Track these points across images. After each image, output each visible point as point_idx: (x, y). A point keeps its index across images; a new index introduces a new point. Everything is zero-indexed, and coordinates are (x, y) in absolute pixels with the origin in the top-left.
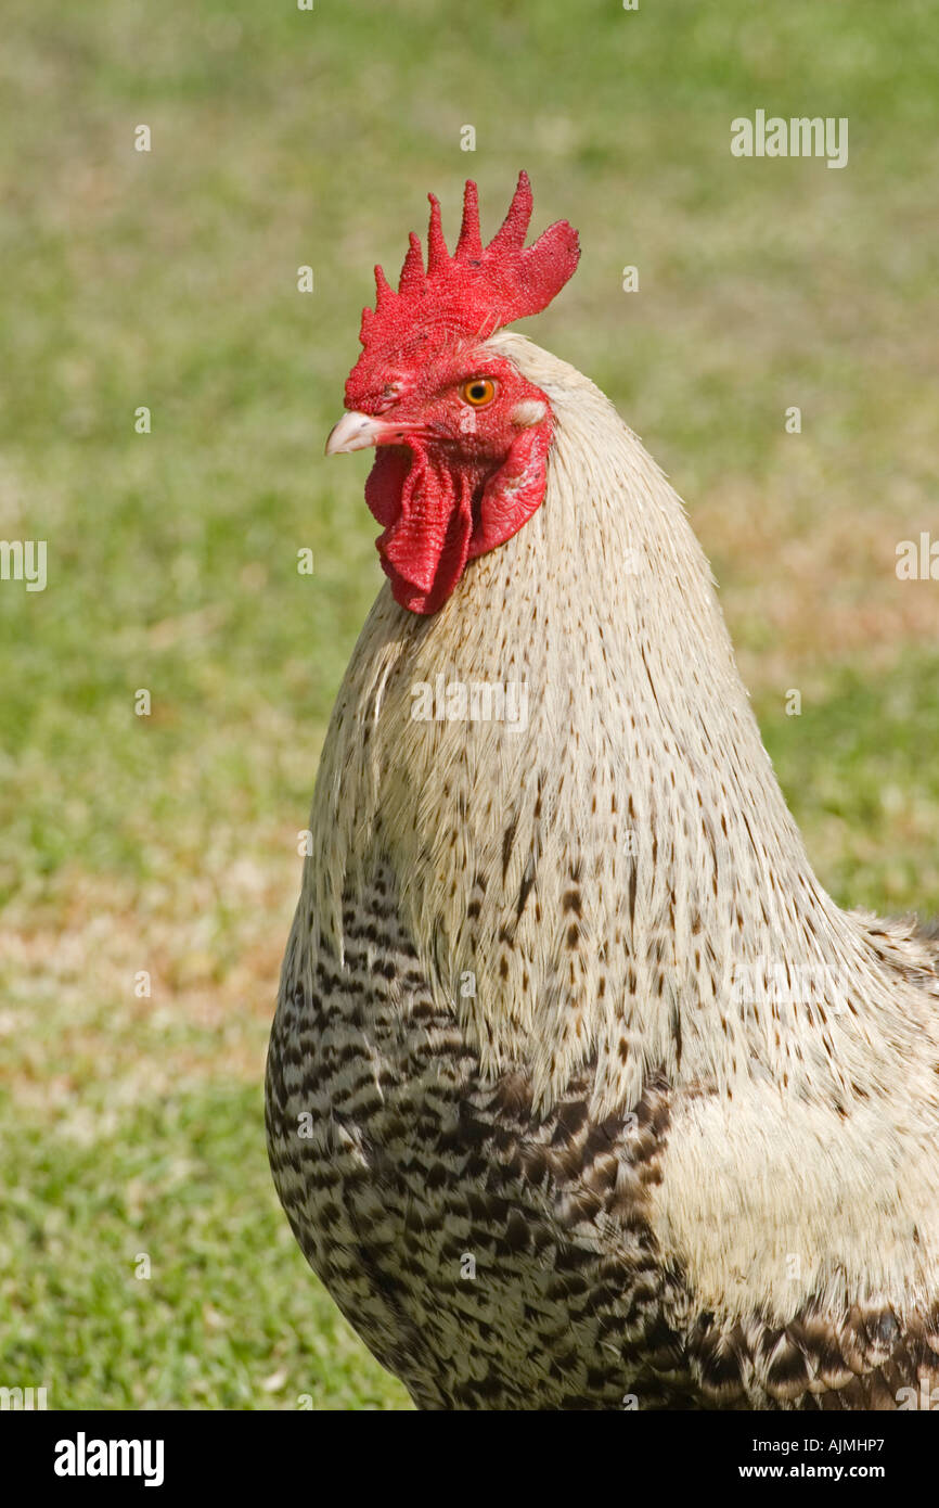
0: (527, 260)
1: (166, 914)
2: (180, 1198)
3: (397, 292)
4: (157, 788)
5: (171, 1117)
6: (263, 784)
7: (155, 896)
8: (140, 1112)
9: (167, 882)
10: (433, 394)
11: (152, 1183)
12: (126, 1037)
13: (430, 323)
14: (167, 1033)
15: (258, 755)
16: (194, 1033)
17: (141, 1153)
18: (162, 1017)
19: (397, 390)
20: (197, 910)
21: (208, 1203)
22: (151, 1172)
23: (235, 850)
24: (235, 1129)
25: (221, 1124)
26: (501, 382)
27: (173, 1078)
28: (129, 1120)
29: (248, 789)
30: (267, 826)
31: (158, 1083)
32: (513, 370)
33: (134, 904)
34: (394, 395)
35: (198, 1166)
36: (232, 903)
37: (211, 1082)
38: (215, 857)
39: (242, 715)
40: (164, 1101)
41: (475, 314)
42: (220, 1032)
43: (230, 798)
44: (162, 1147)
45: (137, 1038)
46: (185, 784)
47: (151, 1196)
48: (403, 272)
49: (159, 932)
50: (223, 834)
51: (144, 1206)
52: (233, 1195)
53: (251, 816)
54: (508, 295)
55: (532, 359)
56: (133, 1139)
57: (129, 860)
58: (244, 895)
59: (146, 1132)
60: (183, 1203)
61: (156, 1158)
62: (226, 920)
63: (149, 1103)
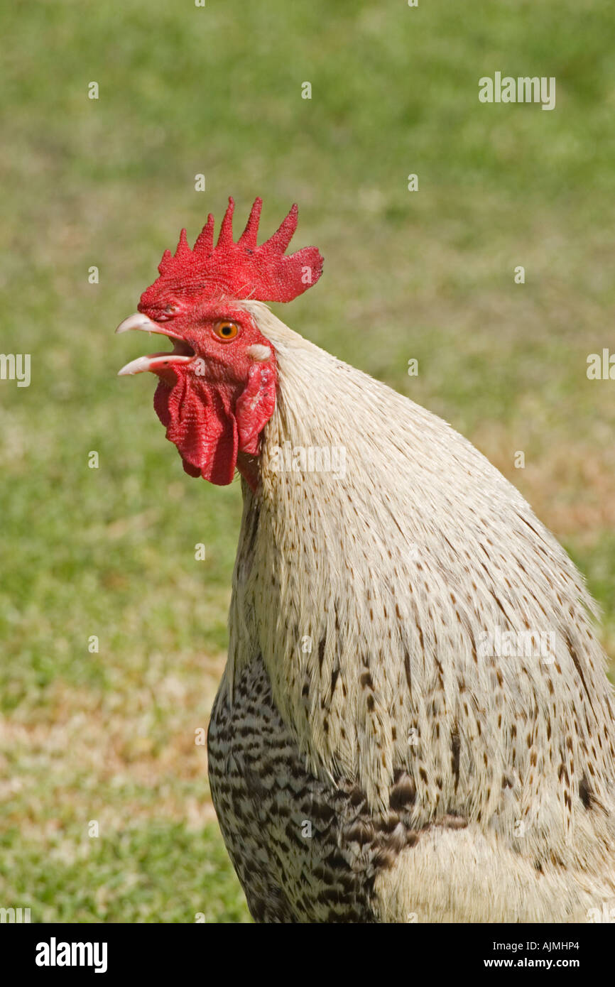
0: (285, 263)
1: (120, 712)
2: (131, 899)
3: (192, 250)
4: (113, 629)
5: (125, 845)
6: (184, 627)
7: (113, 700)
8: (104, 842)
9: (120, 691)
10: (196, 321)
11: (113, 889)
12: (95, 793)
13: (209, 279)
14: (122, 790)
15: (180, 607)
16: (140, 790)
17: (106, 870)
18: (118, 780)
19: (174, 310)
20: (141, 709)
21: (150, 901)
22: (112, 882)
23: (165, 670)
24: (167, 853)
25: (158, 850)
26: (243, 327)
27: (127, 819)
28: (98, 848)
29: (173, 629)
30: (186, 654)
31: (116, 823)
32: (252, 322)
33: (100, 706)
34: (171, 313)
35: (143, 878)
36: (164, 704)
37: (151, 822)
38: (152, 675)
39: (171, 581)
40: (120, 835)
41: (239, 282)
42: (157, 789)
43: (162, 636)
44: (119, 865)
45: (102, 795)
46: (133, 627)
47: (112, 898)
48: (199, 238)
49: (116, 724)
50: (157, 659)
51: (107, 904)
52: (165, 896)
53: (176, 647)
54: (267, 281)
55: (269, 322)
56: (100, 861)
57: (96, 676)
58: (172, 699)
59: (109, 856)
60: (133, 902)
61: (115, 873)
62: (160, 715)
63: (110, 836)
